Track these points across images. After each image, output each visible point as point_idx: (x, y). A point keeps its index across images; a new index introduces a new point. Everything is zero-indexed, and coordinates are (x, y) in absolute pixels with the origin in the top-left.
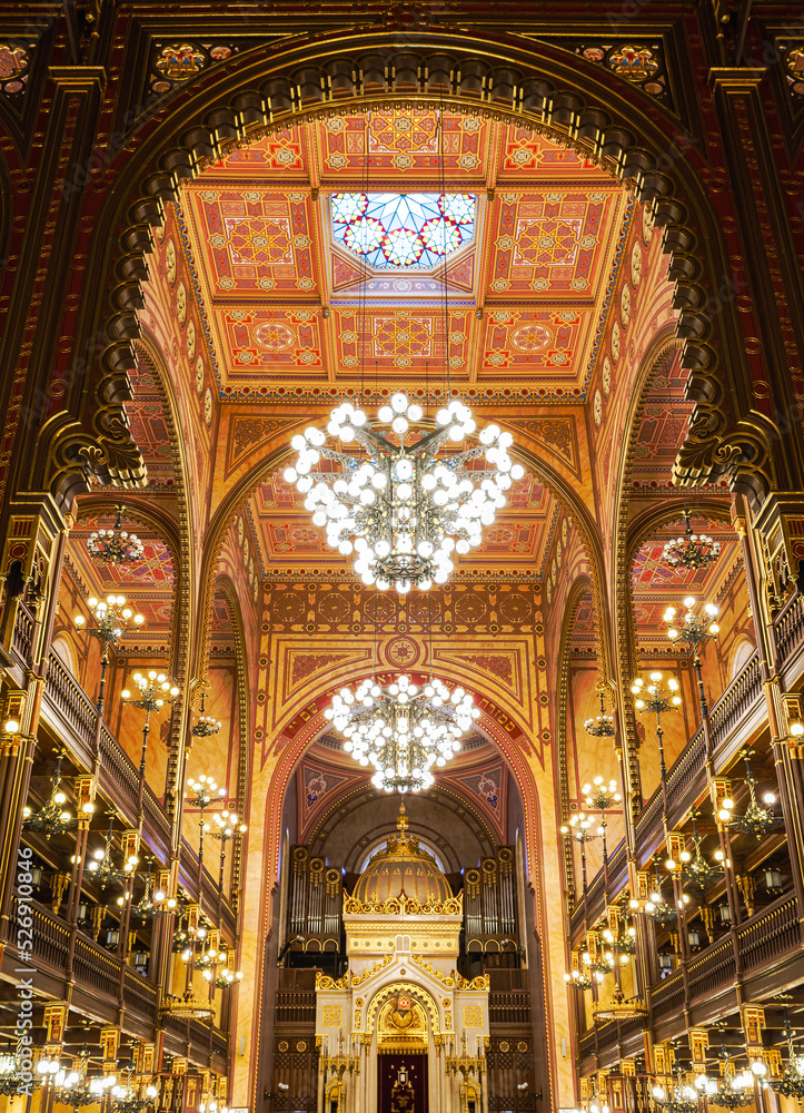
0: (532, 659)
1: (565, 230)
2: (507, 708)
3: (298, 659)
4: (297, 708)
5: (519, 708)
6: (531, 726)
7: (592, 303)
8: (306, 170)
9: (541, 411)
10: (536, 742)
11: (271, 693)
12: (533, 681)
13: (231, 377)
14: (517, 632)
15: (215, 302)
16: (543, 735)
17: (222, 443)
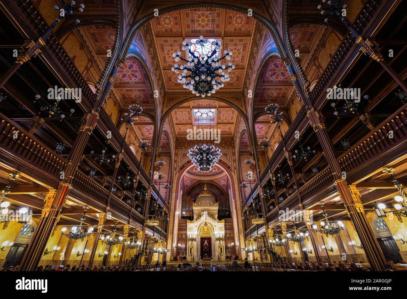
0: (232, 153)
1: (238, 50)
2: (227, 163)
3: (183, 154)
4: (183, 163)
5: (229, 163)
6: (232, 166)
7: (244, 69)
8: (182, 34)
9: (233, 95)
10: (233, 169)
11: (178, 161)
12: (232, 157)
13: (168, 89)
14: (228, 148)
15: (163, 70)
16: (235, 168)
17: (166, 102)
